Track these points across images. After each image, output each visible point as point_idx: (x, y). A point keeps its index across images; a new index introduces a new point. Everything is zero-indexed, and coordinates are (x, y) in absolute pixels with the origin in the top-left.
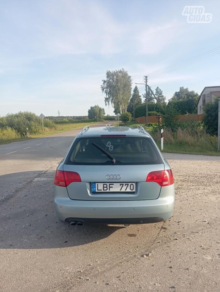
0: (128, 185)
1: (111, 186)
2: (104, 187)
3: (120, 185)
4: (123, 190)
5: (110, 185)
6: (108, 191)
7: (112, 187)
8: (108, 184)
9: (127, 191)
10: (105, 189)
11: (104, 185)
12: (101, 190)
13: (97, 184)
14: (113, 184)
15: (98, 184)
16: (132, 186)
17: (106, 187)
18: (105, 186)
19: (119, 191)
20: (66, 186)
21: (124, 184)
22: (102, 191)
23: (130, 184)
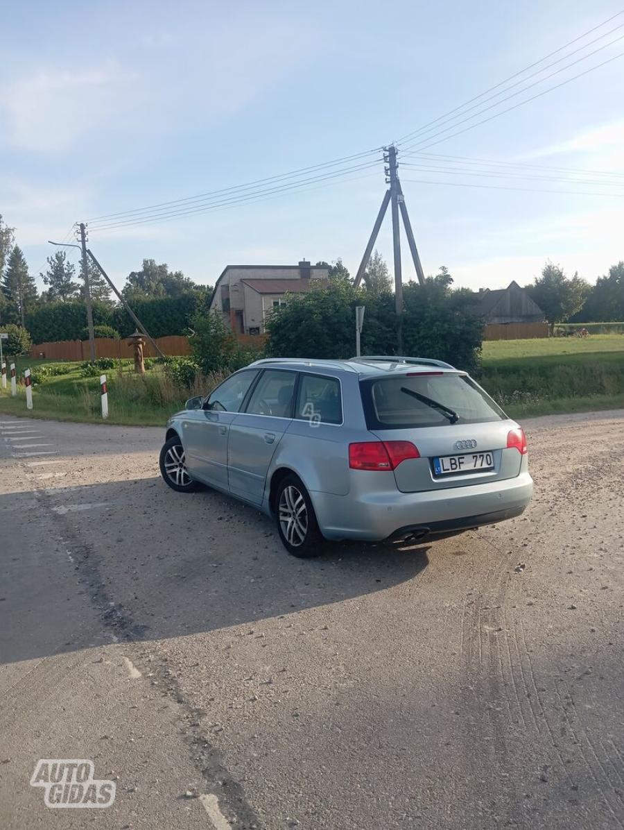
0: (483, 456)
1: (461, 460)
2: (452, 464)
3: (474, 457)
4: (478, 467)
5: (459, 458)
6: (458, 470)
7: (463, 463)
8: (456, 458)
9: (483, 467)
10: (454, 466)
11: (451, 459)
12: (448, 470)
13: (440, 459)
14: (463, 458)
15: (442, 460)
16: (488, 457)
17: (455, 464)
18: (453, 461)
19: (472, 468)
20: (392, 468)
21: (478, 455)
22: (451, 471)
23: (485, 454)
